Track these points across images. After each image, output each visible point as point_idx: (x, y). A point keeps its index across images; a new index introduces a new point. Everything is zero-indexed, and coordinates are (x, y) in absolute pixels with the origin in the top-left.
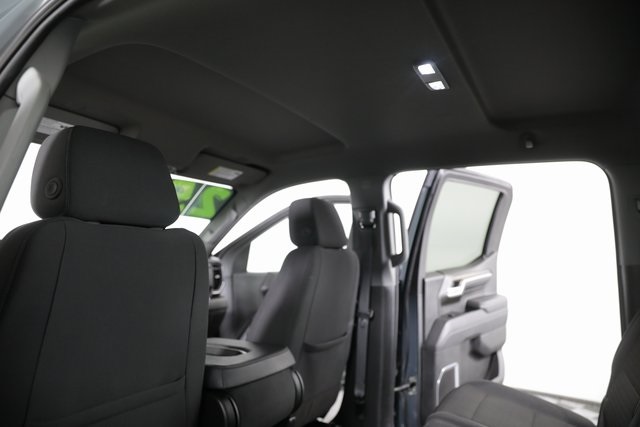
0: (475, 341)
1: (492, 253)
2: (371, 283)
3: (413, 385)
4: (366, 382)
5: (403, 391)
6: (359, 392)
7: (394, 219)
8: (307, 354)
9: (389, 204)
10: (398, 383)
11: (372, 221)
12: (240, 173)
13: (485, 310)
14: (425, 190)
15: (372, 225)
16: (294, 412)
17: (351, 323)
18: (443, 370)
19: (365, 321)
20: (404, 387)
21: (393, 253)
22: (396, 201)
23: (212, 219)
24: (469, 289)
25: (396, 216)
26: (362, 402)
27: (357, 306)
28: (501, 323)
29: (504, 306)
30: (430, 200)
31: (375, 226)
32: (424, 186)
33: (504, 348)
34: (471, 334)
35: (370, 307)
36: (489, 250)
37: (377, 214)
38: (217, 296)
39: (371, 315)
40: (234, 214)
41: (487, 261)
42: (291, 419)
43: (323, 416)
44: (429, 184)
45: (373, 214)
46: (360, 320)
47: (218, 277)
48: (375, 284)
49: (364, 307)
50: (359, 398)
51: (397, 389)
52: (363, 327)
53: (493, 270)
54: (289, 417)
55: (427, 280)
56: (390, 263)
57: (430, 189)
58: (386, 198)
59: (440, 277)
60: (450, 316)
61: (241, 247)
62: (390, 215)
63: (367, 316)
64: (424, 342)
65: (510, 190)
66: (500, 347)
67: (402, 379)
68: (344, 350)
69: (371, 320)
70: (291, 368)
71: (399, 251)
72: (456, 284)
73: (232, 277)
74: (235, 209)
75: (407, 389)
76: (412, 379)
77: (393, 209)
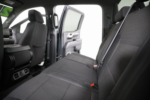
0: (75, 47)
1: (79, 29)
2: (50, 33)
3: (61, 57)
4: (50, 56)
5: (58, 58)
6: (48, 58)
7: (56, 17)
8: (34, 48)
9: (55, 14)
10: (57, 56)
11: (50, 17)
12: (14, 3)
13: (77, 41)
14: (64, 11)
15: (50, 19)
16: (31, 60)
17: (46, 42)
18: (67, 53)
19: (49, 42)
20: (59, 57)
21: (56, 26)
22: (56, 13)
23: (8, 17)
24: (74, 36)
25: (56, 16)
26: (49, 60)
27: (47, 38)
28: (80, 44)
29: (81, 40)
30: (65, 14)
31: (51, 19)
32: (63, 10)
33: (81, 50)
34: (74, 46)
35: (50, 39)
36: (79, 28)
37: (52, 16)
38: (12, 38)
39: (51, 40)
40: (14, 16)
41: (78, 31)
42: (30, 62)
43: (40, 64)
44: (65, 10)
45: (51, 16)
46: (48, 42)
47: (11, 33)
48: (51, 33)
49: (49, 38)
50: (48, 59)
51: (57, 57)
52: (49, 43)
53: (79, 33)
54: (29, 61)
55: (64, 33)
56: (55, 28)
57: (65, 11)
58: (54, 12)
59: (67, 33)
60: (69, 42)
61: (18, 26)
62: (55, 16)
63: (49, 41)
64: (63, 47)
65: (84, 15)
66: (80, 49)
67: (58, 55)
68: (44, 48)
69: (51, 41)
70: (29, 50)
71: (57, 25)
72: (71, 35)
73: (16, 34)
74: (14, 14)
75: (59, 58)
76: (61, 55)
77: (56, 15)
